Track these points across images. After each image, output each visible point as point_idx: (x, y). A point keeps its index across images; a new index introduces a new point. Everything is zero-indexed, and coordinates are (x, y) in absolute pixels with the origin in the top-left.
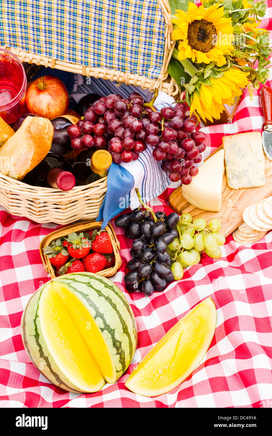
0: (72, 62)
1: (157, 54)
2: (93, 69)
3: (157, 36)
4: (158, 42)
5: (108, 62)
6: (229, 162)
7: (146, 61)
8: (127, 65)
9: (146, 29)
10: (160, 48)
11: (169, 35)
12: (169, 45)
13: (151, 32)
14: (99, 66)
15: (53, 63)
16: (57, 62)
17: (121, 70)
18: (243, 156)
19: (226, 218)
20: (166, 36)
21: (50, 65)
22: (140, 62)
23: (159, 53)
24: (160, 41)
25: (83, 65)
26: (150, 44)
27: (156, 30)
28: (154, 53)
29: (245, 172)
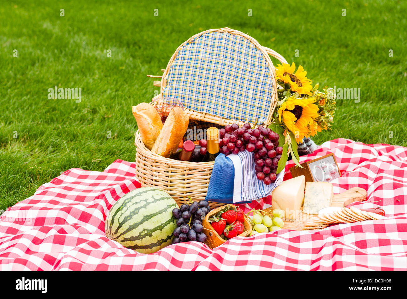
0: (214, 114)
1: (266, 107)
2: (226, 120)
3: (267, 95)
4: (267, 99)
5: (236, 114)
6: (307, 197)
7: (258, 113)
8: (247, 116)
9: (261, 89)
10: (268, 104)
11: (274, 95)
12: (273, 101)
13: (264, 92)
14: (230, 118)
15: (203, 117)
16: (206, 116)
17: (243, 120)
18: (317, 195)
19: (296, 225)
20: (272, 94)
21: (201, 118)
22: (255, 113)
23: (267, 107)
24: (269, 99)
25: (221, 116)
26: (262, 100)
27: (267, 90)
28: (264, 107)
29: (316, 204)
